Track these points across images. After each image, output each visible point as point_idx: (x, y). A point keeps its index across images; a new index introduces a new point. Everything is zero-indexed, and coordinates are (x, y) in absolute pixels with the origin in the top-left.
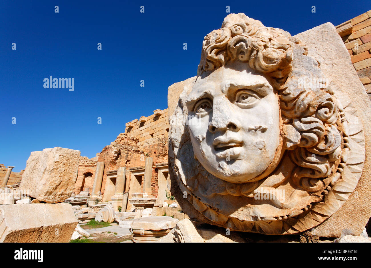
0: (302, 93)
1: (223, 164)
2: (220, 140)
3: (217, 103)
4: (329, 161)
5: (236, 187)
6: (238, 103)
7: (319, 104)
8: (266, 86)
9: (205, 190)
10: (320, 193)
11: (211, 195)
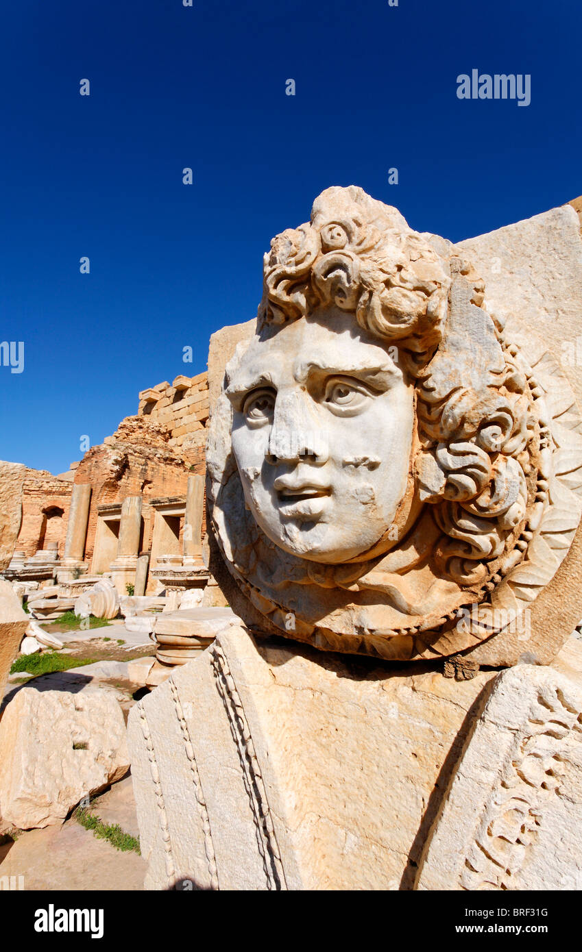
0: (455, 390)
1: (293, 529)
2: (284, 482)
3: (283, 404)
4: (497, 529)
5: (325, 571)
6: (330, 403)
7: (483, 417)
8: (384, 372)
9: (270, 572)
10: (480, 587)
11: (280, 584)
